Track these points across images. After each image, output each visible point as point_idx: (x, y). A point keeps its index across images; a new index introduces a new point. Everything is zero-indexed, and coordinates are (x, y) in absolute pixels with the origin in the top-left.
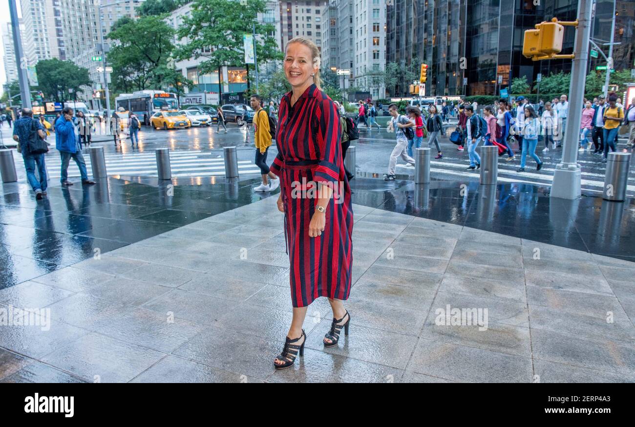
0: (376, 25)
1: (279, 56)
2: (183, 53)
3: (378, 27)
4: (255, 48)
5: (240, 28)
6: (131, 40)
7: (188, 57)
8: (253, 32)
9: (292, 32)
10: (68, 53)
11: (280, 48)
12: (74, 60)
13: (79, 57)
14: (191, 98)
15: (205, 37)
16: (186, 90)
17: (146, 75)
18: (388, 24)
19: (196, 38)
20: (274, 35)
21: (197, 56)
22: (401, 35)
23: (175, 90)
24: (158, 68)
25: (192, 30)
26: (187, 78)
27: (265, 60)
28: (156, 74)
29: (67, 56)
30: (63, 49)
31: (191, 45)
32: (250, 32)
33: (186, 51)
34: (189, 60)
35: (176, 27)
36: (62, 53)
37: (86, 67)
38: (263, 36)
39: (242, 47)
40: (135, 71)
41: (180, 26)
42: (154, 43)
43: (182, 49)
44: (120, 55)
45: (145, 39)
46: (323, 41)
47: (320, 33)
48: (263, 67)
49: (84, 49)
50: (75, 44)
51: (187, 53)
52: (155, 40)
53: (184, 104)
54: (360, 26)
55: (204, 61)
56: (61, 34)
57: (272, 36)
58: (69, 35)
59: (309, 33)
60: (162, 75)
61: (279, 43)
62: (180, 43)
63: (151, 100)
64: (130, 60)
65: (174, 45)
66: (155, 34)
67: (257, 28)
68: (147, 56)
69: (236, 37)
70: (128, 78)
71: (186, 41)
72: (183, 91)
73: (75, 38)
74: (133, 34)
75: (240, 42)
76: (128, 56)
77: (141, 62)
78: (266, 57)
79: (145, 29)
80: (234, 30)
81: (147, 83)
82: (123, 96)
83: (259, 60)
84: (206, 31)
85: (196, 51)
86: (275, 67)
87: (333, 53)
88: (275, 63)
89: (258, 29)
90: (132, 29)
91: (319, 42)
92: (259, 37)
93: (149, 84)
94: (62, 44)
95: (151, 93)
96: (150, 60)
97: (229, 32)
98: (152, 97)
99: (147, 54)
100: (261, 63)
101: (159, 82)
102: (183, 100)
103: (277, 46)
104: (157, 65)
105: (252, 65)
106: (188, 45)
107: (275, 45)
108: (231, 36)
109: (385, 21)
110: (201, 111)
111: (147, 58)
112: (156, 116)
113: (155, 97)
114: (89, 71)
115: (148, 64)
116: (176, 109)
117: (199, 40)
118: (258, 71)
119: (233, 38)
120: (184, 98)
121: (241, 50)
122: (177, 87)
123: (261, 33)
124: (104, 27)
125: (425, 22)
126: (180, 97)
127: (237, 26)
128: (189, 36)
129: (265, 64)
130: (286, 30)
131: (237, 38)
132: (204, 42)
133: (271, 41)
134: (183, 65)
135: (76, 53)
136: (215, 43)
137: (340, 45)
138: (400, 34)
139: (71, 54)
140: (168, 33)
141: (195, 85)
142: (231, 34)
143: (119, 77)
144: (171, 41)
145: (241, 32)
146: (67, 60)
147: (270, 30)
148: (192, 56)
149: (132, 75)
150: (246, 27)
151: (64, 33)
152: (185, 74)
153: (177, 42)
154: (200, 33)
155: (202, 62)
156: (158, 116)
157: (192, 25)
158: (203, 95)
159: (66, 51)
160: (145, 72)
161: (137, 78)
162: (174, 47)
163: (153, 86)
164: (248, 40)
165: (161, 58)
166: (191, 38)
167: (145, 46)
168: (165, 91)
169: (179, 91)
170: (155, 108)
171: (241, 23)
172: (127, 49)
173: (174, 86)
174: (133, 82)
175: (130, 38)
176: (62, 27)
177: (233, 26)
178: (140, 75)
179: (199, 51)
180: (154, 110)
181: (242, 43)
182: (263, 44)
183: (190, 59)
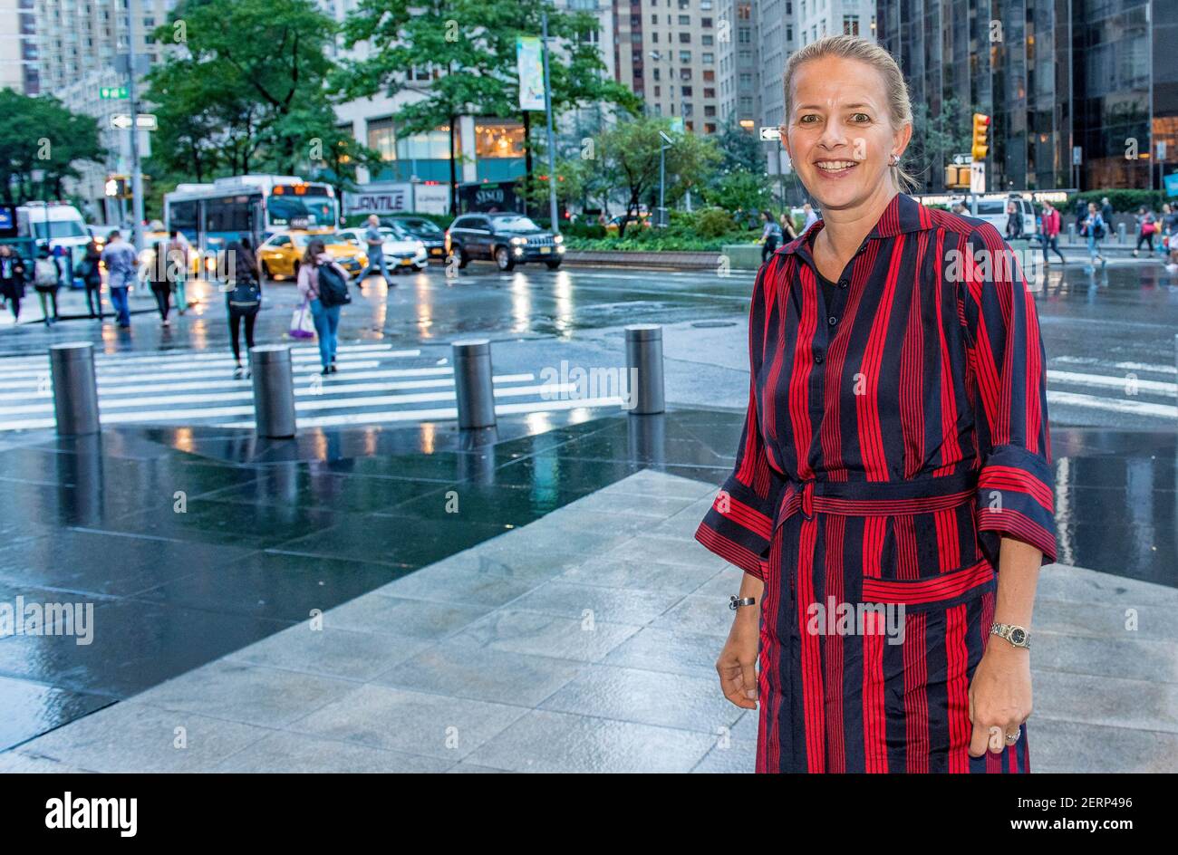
0: (851, 20)
1: (609, 93)
2: (356, 82)
3: (856, 23)
4: (548, 70)
5: (509, 22)
6: (218, 48)
7: (370, 92)
8: (541, 32)
9: (640, 33)
10: (48, 77)
11: (611, 73)
12: (61, 95)
13: (77, 87)
14: (376, 196)
15: (416, 41)
16: (363, 175)
17: (253, 136)
18: (881, 17)
19: (393, 45)
20: (596, 39)
21: (394, 89)
22: (914, 45)
23: (332, 175)
24: (288, 118)
25: (381, 24)
26: (365, 144)
27: (573, 102)
28: (283, 134)
29: (44, 83)
30: (34, 65)
31: (378, 61)
32: (534, 31)
33: (364, 76)
34: (370, 99)
35: (340, 17)
36: (31, 77)
37: (94, 112)
38: (567, 41)
39: (512, 70)
40: (226, 124)
41: (351, 13)
42: (278, 55)
43: (353, 71)
44: (187, 85)
45: (255, 46)
46: (720, 56)
47: (711, 37)
48: (568, 118)
49: (91, 67)
50: (68, 54)
51: (366, 82)
52: (282, 47)
53: (355, 213)
54: (810, 22)
55: (411, 103)
56: (31, 26)
57: (592, 43)
58: (53, 31)
59: (685, 38)
60: (298, 136)
61: (608, 59)
62: (351, 56)
63: (264, 202)
64: (211, 97)
65: (334, 60)
66: (283, 31)
67: (552, 22)
68: (259, 87)
69: (498, 42)
70: (206, 144)
71: (364, 52)
72: (353, 178)
73: (68, 39)
74: (224, 30)
75: (507, 57)
76: (207, 87)
77: (243, 101)
78: (575, 94)
79: (257, 20)
80: (493, 26)
81: (258, 155)
82: (188, 190)
83: (556, 102)
84: (417, 27)
85: (391, 77)
86: (599, 118)
87: (746, 86)
88: (597, 108)
89: (554, 26)
90: (221, 17)
91: (710, 58)
92: (556, 45)
93: (261, 160)
94: (33, 54)
95: (264, 183)
96: (266, 97)
97: (479, 30)
98: (267, 193)
99: (258, 84)
100: (561, 110)
101: (289, 154)
102: (353, 200)
103: (605, 68)
104: (284, 111)
105: (538, 113)
106: (370, 61)
107: (599, 65)
108: (483, 42)
109: (873, 10)
110: (401, 231)
111: (258, 93)
112: (273, 243)
113: (274, 194)
114: (100, 125)
115: (261, 109)
116: (331, 223)
117: (400, 49)
118: (555, 129)
119: (490, 46)
120: (356, 197)
121: (511, 75)
122: (337, 169)
123: (563, 36)
124: (148, 12)
125: (970, 14)
126: (345, 195)
127: (501, 17)
128: (373, 38)
129: (573, 112)
130: (625, 29)
131: (500, 47)
132: (414, 55)
133: (589, 55)
134: (354, 112)
135: (68, 78)
136: (441, 57)
137: (761, 67)
138: (910, 42)
139: (55, 78)
140: (318, 31)
141: (386, 164)
142: (484, 35)
143: (182, 139)
144: (327, 50)
145: (509, 31)
146: (43, 93)
147: (586, 29)
148: (378, 91)
149: (215, 136)
150: (523, 19)
151: (39, 24)
152: (360, 135)
153: (343, 54)
154: (402, 32)
155: (406, 106)
156: (280, 244)
157: (382, 12)
158: (407, 188)
159: (42, 71)
160: (253, 129)
161: (231, 143)
162: (332, 66)
163: (273, 165)
164: (529, 51)
165: (297, 93)
166: (378, 43)
167: (254, 61)
168: (305, 177)
169: (343, 178)
170: (272, 223)
171: (512, 8)
172: (206, 70)
173: (330, 164)
174: (220, 154)
175: (216, 41)
176: (36, 11)
177: (490, 17)
178: (240, 134)
179: (399, 77)
180: (269, 229)
181: (514, 58)
182: (567, 62)
183: (375, 97)
